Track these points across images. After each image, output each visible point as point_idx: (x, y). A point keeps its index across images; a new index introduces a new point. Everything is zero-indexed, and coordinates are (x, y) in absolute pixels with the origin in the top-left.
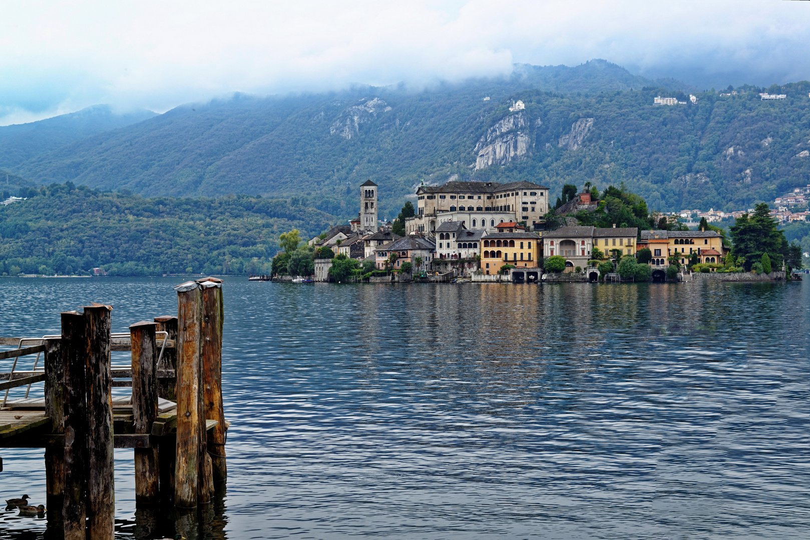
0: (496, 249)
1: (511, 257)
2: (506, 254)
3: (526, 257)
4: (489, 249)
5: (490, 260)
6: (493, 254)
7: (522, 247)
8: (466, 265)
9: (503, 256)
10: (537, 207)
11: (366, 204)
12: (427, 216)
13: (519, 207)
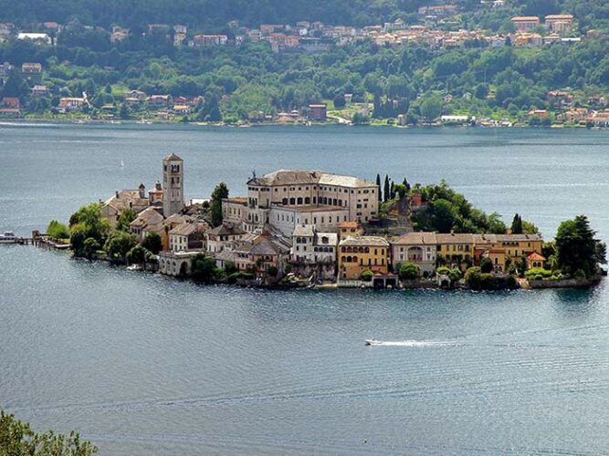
0: (352, 255)
1: (366, 262)
2: (362, 260)
3: (379, 262)
4: (347, 255)
5: (346, 264)
6: (349, 259)
7: (376, 253)
8: (324, 268)
9: (359, 261)
10: (369, 203)
11: (173, 179)
12: (260, 207)
13: (354, 205)
